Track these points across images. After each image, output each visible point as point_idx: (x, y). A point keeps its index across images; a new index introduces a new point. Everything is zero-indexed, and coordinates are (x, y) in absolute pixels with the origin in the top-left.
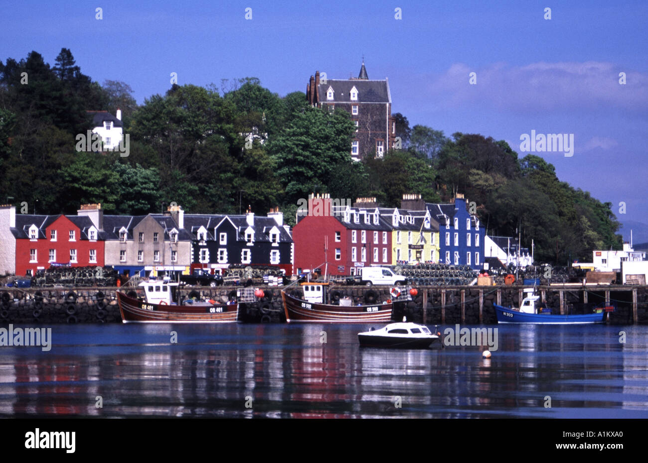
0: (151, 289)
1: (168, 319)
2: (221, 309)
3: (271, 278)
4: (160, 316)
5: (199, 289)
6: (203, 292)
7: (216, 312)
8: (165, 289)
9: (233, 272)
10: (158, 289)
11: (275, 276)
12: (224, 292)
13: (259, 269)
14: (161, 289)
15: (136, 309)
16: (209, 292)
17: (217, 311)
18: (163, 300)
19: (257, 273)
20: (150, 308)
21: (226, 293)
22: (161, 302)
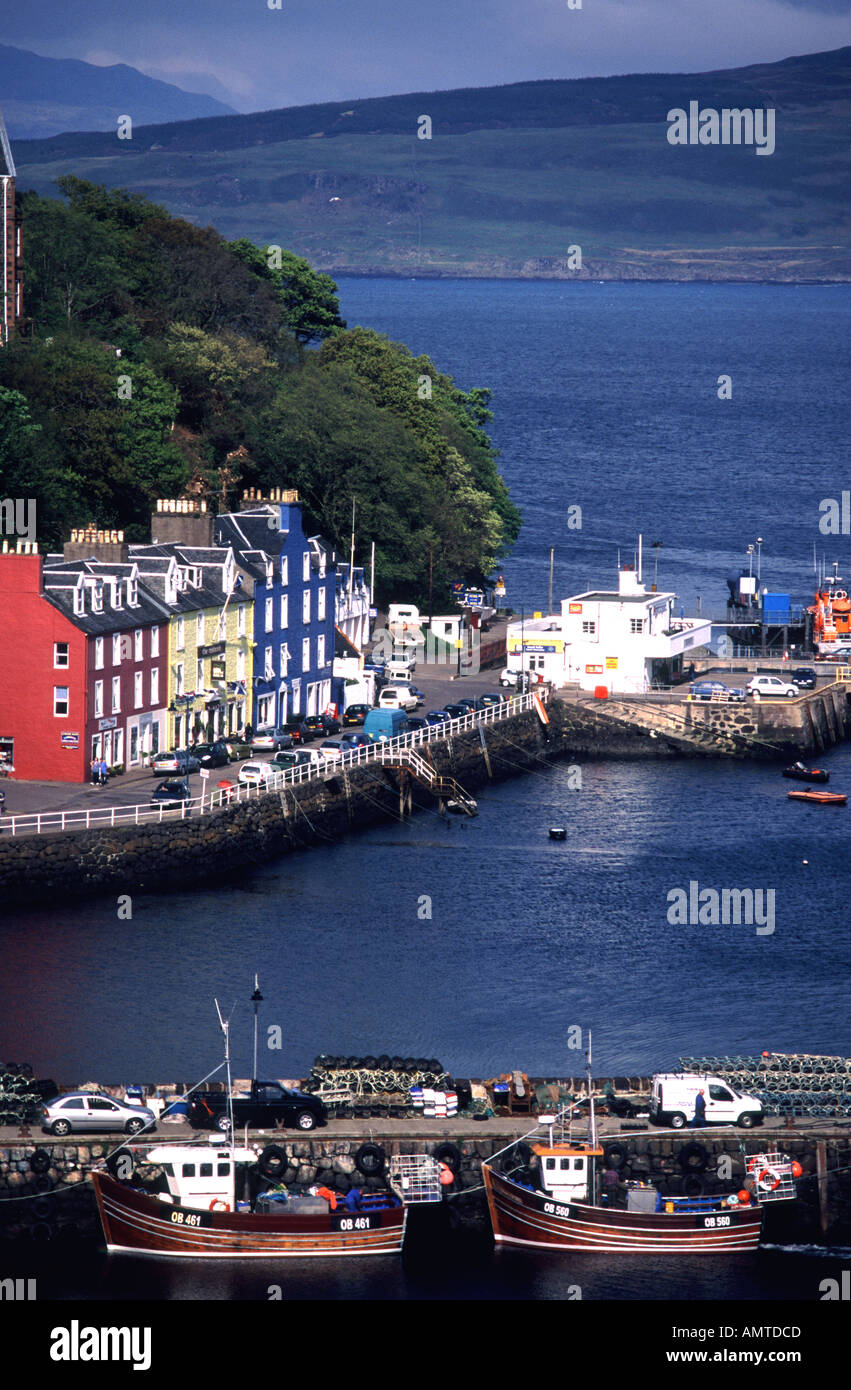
0: (188, 1171)
1: (237, 1247)
2: (368, 1220)
3: (429, 1094)
4: (218, 1241)
5: (284, 1140)
6: (294, 1148)
7: (355, 1229)
8: (223, 1170)
9: (334, 1077)
10: (206, 1170)
11: (437, 1088)
12: (343, 1147)
13: (396, 1070)
14: (215, 1170)
15: (151, 1220)
16: (307, 1148)
17: (357, 1226)
18: (220, 1198)
19: (391, 1079)
20: (192, 1220)
21: (347, 1150)
22: (214, 1202)
